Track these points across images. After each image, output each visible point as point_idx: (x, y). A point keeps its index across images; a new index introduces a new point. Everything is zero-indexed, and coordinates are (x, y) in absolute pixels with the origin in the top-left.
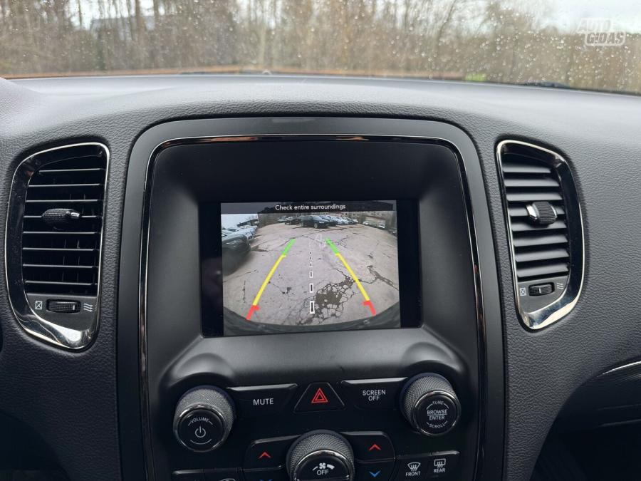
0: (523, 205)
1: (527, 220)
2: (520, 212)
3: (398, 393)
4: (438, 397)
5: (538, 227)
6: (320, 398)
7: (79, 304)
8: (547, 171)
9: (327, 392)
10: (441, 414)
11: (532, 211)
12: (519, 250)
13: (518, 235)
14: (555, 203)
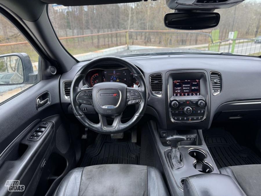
0: (214, 80)
1: (214, 82)
2: (213, 81)
3: (197, 102)
4: (202, 102)
5: (216, 83)
6: (188, 102)
7: (159, 92)
8: (218, 75)
9: (189, 102)
10: (202, 104)
11: (215, 81)
12: (213, 86)
13: (212, 84)
14: (219, 80)
